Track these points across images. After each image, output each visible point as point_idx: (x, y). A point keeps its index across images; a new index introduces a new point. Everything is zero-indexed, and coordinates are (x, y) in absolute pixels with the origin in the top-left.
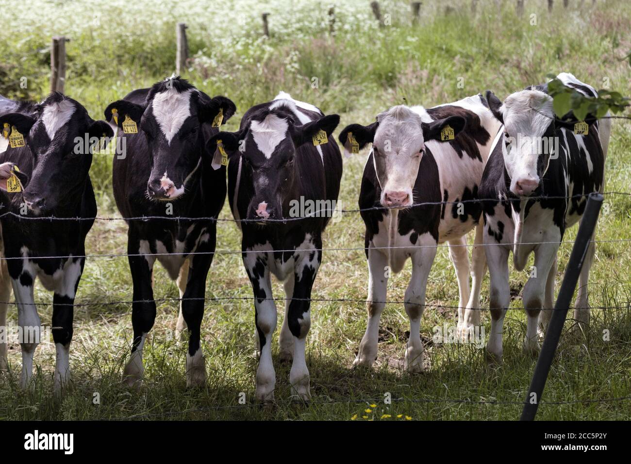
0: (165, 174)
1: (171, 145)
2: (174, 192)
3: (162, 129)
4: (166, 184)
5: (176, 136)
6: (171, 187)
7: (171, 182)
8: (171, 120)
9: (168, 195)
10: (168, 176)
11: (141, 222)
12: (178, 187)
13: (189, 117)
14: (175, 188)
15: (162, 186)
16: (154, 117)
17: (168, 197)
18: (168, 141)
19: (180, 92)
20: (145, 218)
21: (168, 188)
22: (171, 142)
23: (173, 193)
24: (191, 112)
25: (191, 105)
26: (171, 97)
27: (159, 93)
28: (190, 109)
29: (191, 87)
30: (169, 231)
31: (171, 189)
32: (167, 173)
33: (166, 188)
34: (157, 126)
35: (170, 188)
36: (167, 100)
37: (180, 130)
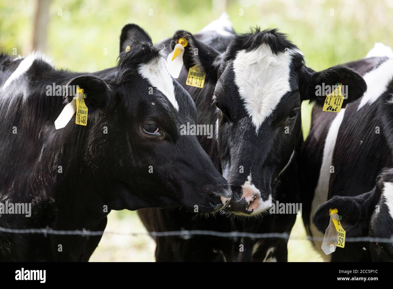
0: (249, 178)
1: (259, 133)
2: (259, 205)
3: (248, 107)
4: (249, 193)
5: (267, 119)
6: (256, 197)
7: (257, 191)
8: (261, 95)
9: (250, 209)
10: (253, 182)
11: (178, 239)
12: (265, 199)
13: (288, 92)
14: (261, 199)
15: (243, 196)
16: (236, 88)
17: (249, 213)
18: (254, 128)
19: (276, 54)
20: (186, 234)
21: (252, 200)
22: (260, 129)
23: (257, 207)
24: (292, 86)
25: (291, 74)
26: (263, 60)
27: (244, 51)
28: (290, 81)
29: (291, 46)
30: (221, 252)
31: (256, 201)
32: (252, 176)
33: (248, 199)
34: (241, 103)
35: (254, 199)
36: (256, 63)
37: (275, 112)
